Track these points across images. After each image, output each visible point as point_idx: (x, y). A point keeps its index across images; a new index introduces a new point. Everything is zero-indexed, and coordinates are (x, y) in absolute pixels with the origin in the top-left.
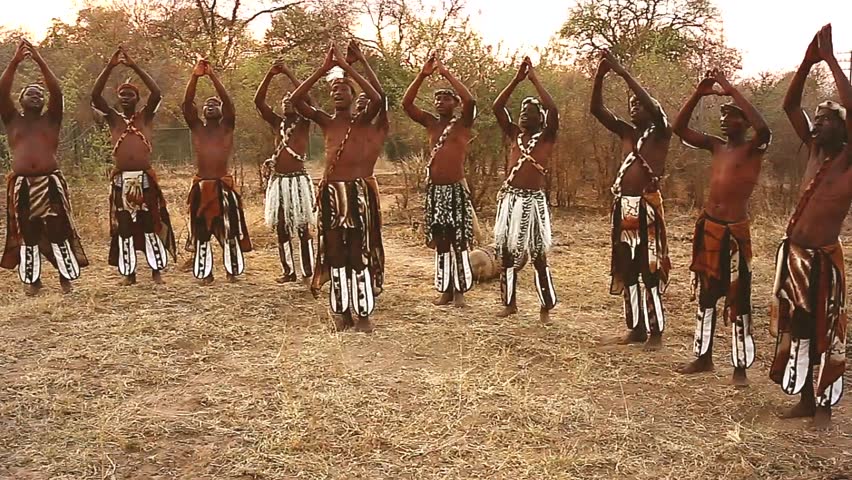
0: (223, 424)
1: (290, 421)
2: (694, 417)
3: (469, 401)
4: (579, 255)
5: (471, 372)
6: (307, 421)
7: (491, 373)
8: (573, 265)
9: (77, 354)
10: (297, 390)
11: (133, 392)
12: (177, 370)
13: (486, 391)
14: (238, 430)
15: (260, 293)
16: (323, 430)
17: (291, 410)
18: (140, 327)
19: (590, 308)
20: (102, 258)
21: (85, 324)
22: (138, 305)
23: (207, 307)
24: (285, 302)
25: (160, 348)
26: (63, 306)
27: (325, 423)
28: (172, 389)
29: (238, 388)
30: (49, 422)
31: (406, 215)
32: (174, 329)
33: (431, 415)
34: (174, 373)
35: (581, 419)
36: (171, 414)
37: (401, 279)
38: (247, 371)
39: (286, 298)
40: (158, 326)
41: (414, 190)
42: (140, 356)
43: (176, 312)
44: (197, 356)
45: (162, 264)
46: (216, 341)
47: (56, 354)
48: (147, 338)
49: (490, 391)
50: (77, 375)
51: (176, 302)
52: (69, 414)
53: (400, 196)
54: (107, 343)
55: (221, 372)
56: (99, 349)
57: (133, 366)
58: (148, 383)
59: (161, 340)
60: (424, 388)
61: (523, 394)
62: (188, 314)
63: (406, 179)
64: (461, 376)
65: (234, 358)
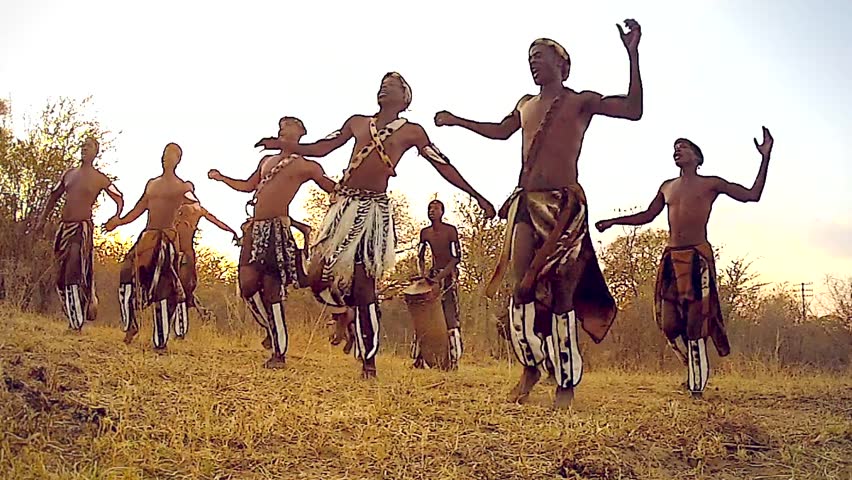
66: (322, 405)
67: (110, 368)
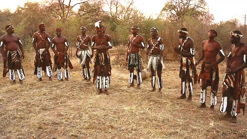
0: (66, 121)
1: (85, 120)
2: (200, 119)
3: (136, 115)
4: (168, 73)
5: (137, 106)
6: (90, 120)
7: (142, 107)
8: (166, 76)
9: (24, 101)
10: (87, 111)
11: (40, 112)
12: (53, 106)
13: (141, 112)
14: (70, 123)
15: (77, 84)
16: (94, 123)
17: (85, 117)
18: (42, 93)
19: (171, 88)
20: (31, 74)
21: (27, 93)
22: (42, 87)
23: (61, 88)
24: (84, 86)
25: (48, 99)
26: (20, 88)
27: (95, 121)
28: (52, 111)
29: (71, 111)
30: (16, 120)
31: (118, 61)
32: (52, 94)
33: (125, 118)
34: (52, 106)
35: (168, 120)
36: (51, 118)
37: (117, 80)
38: (73, 106)
39: (84, 85)
40: (47, 93)
41: (121, 55)
42: (42, 102)
43: (53, 89)
44: (59, 102)
45: (51, 75)
46: (64, 97)
47: (19, 101)
48: (45, 97)
49: (142, 112)
50: (24, 107)
51: (52, 86)
52: (22, 118)
53: (117, 56)
54: (33, 98)
55: (65, 106)
56: (31, 100)
57: (40, 105)
58: (44, 109)
59: (48, 97)
60: (124, 111)
61: (152, 112)
62: (56, 90)
63: (118, 51)
64: (134, 107)
65: (69, 102)
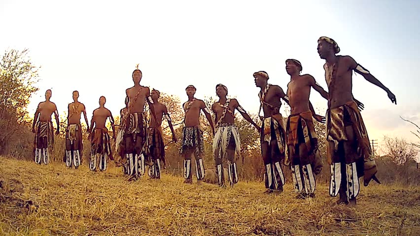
66: (138, 199)
67: (35, 182)
